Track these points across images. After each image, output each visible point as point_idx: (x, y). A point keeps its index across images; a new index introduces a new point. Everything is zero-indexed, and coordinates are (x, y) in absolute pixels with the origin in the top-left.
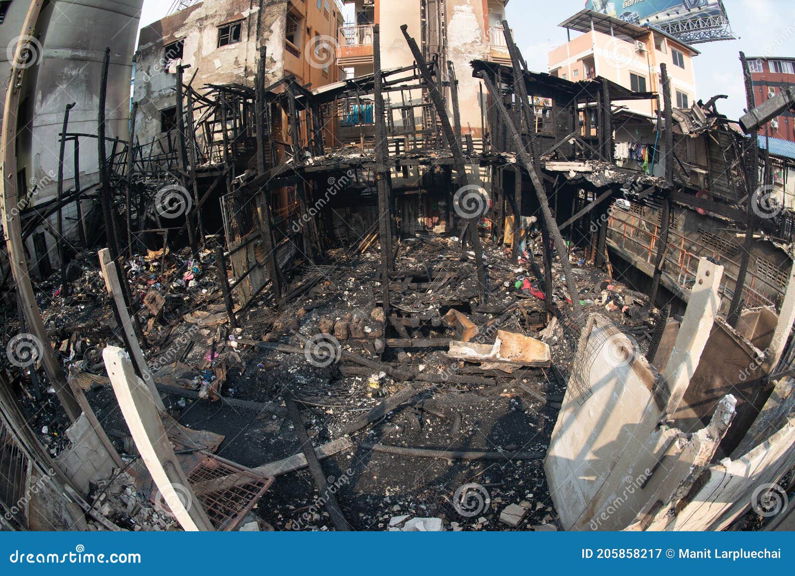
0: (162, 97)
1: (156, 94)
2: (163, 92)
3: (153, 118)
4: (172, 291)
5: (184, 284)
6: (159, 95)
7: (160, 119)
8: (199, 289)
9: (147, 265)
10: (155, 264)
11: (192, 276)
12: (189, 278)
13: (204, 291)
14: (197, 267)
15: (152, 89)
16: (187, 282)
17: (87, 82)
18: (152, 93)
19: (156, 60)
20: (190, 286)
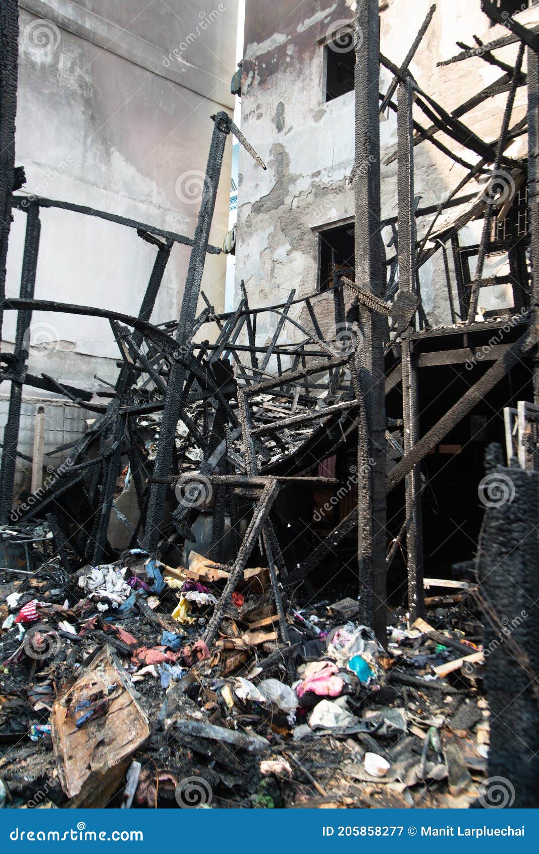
0: (321, 191)
1: (303, 184)
2: (325, 179)
3: (294, 248)
4: (219, 715)
5: (290, 703)
6: (313, 185)
7: (315, 251)
8: (352, 746)
9: (168, 599)
10: (200, 597)
11: (336, 685)
12: (320, 688)
13: (375, 763)
14: (368, 656)
15: (293, 169)
16: (310, 701)
17: (88, 102)
18: (293, 180)
19: (299, 84)
20: (315, 719)
